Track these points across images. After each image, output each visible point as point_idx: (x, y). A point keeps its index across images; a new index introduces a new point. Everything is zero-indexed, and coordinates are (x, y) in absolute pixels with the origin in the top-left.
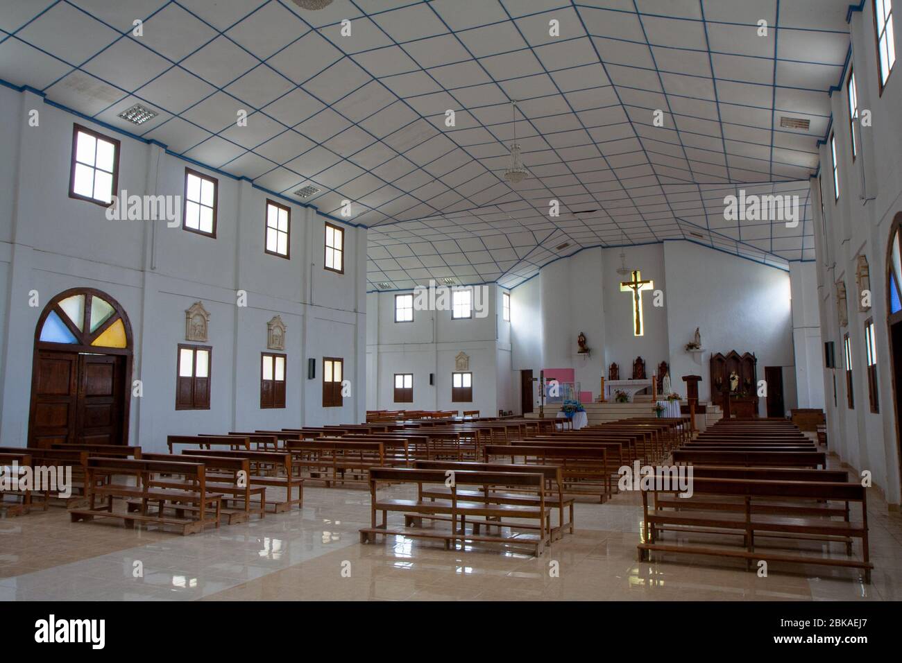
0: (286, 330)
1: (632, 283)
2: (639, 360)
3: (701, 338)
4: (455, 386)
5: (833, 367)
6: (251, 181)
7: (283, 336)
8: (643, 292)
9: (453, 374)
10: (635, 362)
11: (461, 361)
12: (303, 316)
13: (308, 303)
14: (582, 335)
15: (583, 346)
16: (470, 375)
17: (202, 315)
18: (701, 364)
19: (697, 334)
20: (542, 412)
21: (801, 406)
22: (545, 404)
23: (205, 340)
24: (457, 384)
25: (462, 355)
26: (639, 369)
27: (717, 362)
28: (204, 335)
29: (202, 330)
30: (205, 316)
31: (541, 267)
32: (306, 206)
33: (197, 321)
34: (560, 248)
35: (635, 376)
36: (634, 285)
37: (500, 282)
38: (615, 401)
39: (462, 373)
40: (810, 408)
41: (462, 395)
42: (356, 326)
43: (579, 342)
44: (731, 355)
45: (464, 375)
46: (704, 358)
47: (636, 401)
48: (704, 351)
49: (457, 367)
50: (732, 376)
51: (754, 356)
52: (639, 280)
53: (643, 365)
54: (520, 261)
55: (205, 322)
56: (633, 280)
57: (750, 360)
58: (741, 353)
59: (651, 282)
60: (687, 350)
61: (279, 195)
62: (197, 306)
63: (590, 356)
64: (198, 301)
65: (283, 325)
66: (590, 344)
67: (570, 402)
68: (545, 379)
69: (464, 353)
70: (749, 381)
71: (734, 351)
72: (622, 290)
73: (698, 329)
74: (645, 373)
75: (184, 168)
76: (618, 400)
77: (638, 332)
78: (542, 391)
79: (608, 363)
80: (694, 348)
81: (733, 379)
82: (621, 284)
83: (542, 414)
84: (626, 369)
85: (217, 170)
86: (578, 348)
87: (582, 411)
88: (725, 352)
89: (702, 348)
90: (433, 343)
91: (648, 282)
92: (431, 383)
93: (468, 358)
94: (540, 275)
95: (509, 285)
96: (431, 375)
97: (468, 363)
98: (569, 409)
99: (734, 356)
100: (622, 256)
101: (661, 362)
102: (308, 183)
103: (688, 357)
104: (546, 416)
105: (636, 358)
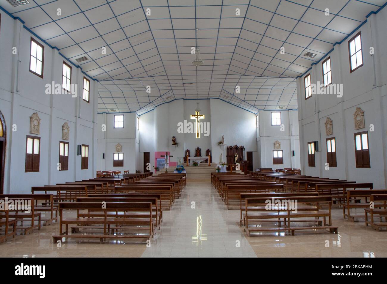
0: (70, 130)
1: (196, 116)
2: (198, 148)
3: (224, 140)
4: (115, 159)
5: (318, 151)
6: (58, 50)
7: (68, 133)
8: (200, 119)
9: (114, 153)
10: (196, 149)
11: (118, 147)
12: (75, 123)
13: (77, 117)
14: (174, 137)
15: (175, 142)
16: (122, 154)
17: (37, 120)
18: (223, 150)
19: (223, 138)
20: (166, 171)
21: (263, 167)
22: (168, 167)
23: (38, 133)
24: (116, 158)
25: (118, 145)
26: (198, 152)
27: (230, 149)
28: (38, 130)
29: (37, 128)
30: (38, 120)
31: (156, 107)
32: (78, 67)
33: (35, 122)
34: (167, 98)
35: (196, 155)
36: (196, 117)
37: (137, 112)
38: (192, 166)
39: (119, 153)
40: (266, 168)
41: (118, 163)
42: (93, 129)
43: (173, 140)
44: (235, 147)
45: (119, 154)
46: (225, 148)
47: (201, 166)
48: (225, 145)
49: (116, 150)
50: (235, 155)
51: (243, 147)
52: (199, 114)
53: (200, 150)
54: (150, 103)
55: (39, 123)
56: (196, 114)
57: (242, 148)
58: (239, 146)
59: (204, 115)
60: (219, 144)
61: (68, 59)
62: (36, 115)
63: (178, 146)
64: (36, 112)
65: (68, 127)
66: (177, 141)
67: (179, 166)
68: (168, 156)
69: (120, 144)
70: (241, 157)
71: (236, 145)
72: (191, 118)
73: (223, 136)
74: (201, 154)
75: (30, 37)
76: (194, 165)
77: (198, 136)
78: (167, 161)
79: (185, 149)
80: (221, 144)
81: (236, 156)
82: (191, 116)
83: (166, 172)
84: (193, 152)
85: (44, 41)
86: (172, 143)
87: (185, 170)
88: (233, 145)
89: (224, 143)
90: (104, 139)
91: (203, 115)
92: (103, 158)
93: (122, 146)
94: (155, 110)
95: (139, 114)
96: (103, 154)
97: (122, 148)
98: (180, 169)
99: (236, 148)
100: (198, 104)
101: (207, 149)
102: (85, 55)
103: (218, 147)
104: (168, 173)
105: (197, 148)
